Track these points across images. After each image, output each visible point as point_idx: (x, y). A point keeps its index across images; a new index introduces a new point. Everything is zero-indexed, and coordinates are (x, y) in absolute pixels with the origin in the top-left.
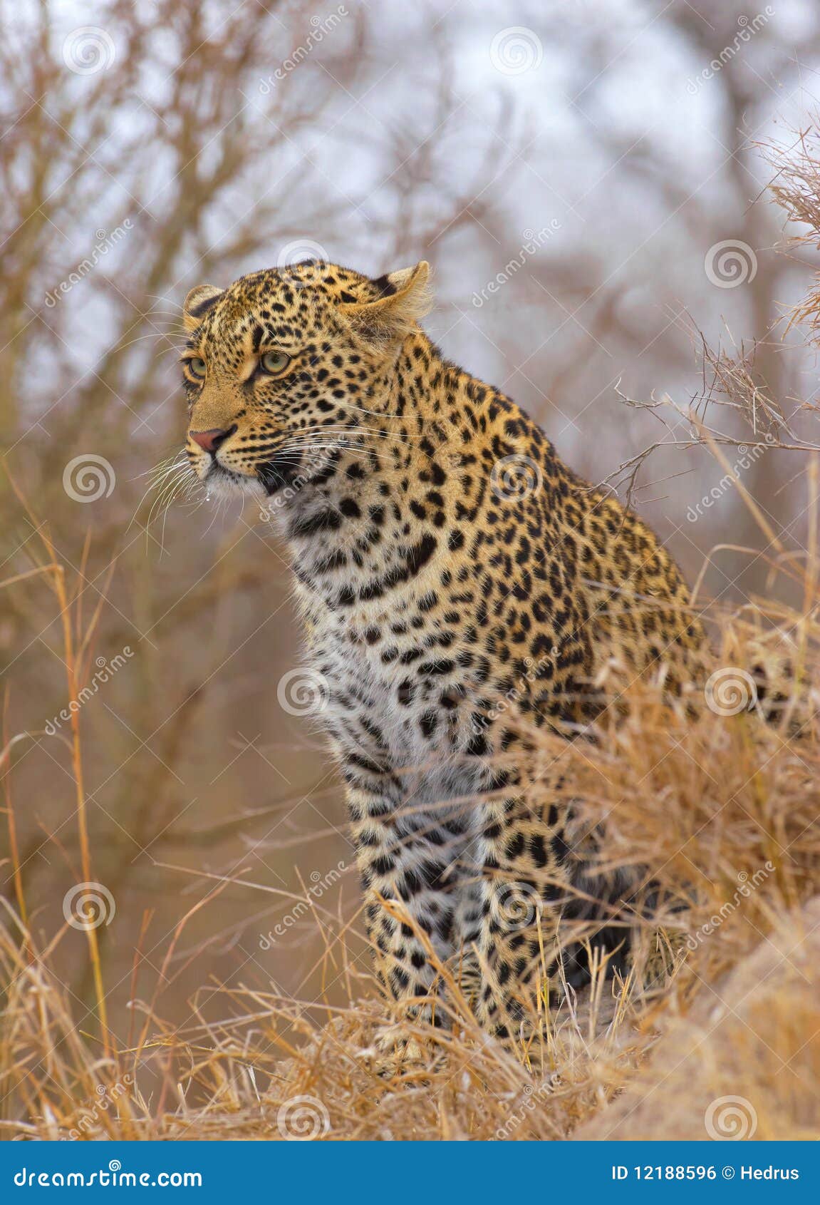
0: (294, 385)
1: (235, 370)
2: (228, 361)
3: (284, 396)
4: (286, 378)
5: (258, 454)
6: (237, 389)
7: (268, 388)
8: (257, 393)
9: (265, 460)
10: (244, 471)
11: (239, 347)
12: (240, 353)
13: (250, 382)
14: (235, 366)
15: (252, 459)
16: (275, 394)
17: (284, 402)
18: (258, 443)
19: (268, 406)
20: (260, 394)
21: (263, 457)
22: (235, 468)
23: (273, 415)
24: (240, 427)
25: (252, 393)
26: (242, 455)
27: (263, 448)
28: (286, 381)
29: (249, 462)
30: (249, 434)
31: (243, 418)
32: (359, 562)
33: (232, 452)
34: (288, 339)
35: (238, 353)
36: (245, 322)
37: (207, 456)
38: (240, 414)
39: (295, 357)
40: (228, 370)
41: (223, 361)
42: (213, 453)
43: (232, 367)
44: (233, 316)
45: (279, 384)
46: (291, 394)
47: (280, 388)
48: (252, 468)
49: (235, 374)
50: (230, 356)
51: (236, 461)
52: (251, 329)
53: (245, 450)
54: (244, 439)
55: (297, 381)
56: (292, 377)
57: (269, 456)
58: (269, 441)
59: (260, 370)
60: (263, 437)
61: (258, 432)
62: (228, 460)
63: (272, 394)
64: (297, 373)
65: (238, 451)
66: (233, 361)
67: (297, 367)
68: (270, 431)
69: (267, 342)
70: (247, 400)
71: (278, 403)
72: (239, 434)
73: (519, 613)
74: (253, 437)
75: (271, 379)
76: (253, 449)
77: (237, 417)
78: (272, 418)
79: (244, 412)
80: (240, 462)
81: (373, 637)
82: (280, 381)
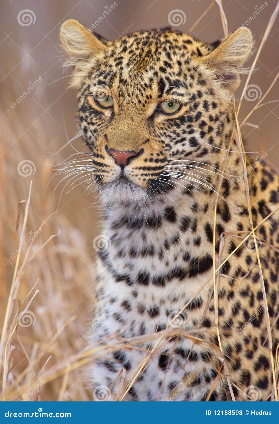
0: (183, 124)
1: (143, 109)
2: (139, 102)
3: (174, 132)
4: (177, 119)
5: (151, 172)
6: (144, 122)
7: (164, 124)
8: (156, 127)
9: (154, 177)
10: (140, 183)
11: (148, 92)
12: (149, 97)
13: (152, 118)
14: (144, 106)
15: (146, 175)
16: (169, 130)
17: (173, 136)
18: (153, 164)
19: (163, 138)
20: (158, 128)
21: (153, 175)
22: (135, 180)
23: (164, 145)
24: (145, 150)
25: (153, 127)
26: (142, 171)
27: (155, 168)
28: (177, 121)
29: (144, 177)
30: (149, 157)
31: (147, 144)
32: (161, 256)
33: (136, 168)
34: (182, 90)
35: (147, 97)
36: (150, 74)
37: (118, 168)
38: (146, 142)
39: (186, 104)
40: (138, 108)
41: (136, 101)
42: (122, 167)
43: (141, 105)
44: (139, 68)
45: (172, 123)
46: (179, 131)
47: (172, 126)
48: (146, 182)
49: (143, 111)
50: (141, 98)
51: (136, 175)
52: (156, 80)
53: (144, 168)
54: (146, 160)
55: (185, 121)
56: (182, 119)
57: (157, 174)
58: (159, 164)
59: (159, 110)
60: (157, 161)
61: (155, 157)
62: (131, 174)
63: (167, 130)
64: (186, 116)
65: (140, 168)
66: (143, 102)
67: (187, 112)
68: (161, 157)
69: (168, 92)
70: (150, 132)
71: (170, 136)
72: (143, 156)
73: (253, 337)
74: (151, 160)
75: (166, 117)
76: (149, 169)
77: (144, 143)
78: (163, 147)
79: (148, 140)
80: (139, 176)
81: (154, 313)
82: (172, 120)
